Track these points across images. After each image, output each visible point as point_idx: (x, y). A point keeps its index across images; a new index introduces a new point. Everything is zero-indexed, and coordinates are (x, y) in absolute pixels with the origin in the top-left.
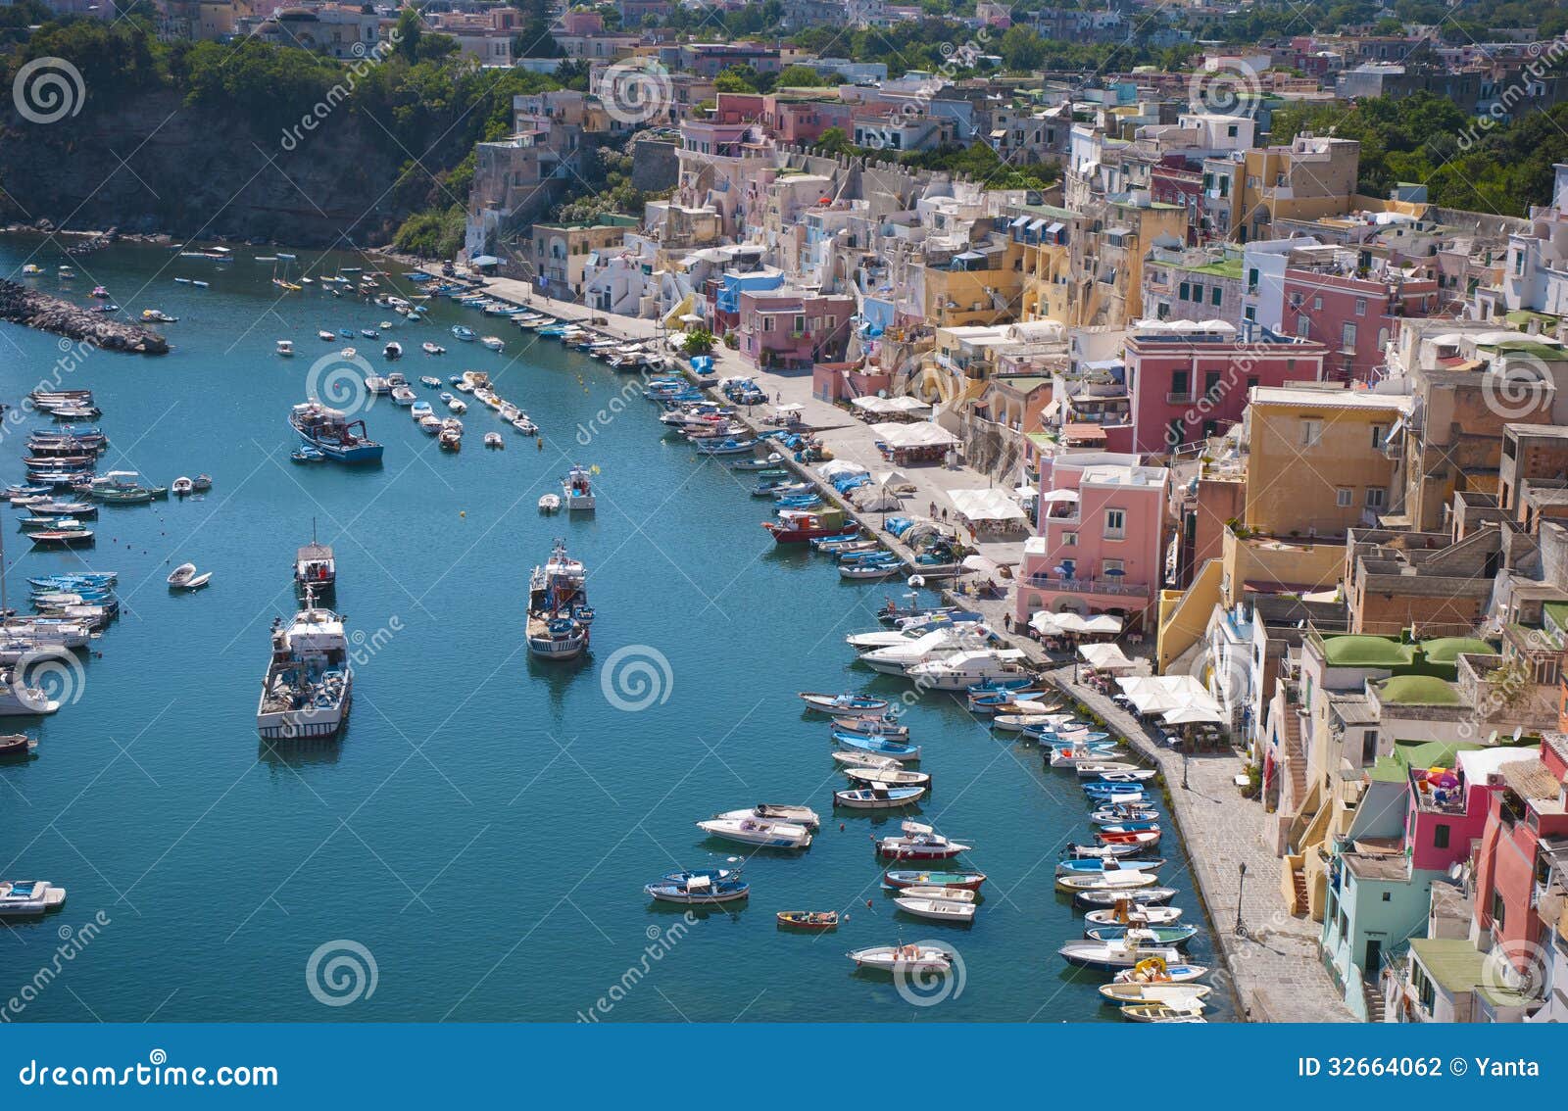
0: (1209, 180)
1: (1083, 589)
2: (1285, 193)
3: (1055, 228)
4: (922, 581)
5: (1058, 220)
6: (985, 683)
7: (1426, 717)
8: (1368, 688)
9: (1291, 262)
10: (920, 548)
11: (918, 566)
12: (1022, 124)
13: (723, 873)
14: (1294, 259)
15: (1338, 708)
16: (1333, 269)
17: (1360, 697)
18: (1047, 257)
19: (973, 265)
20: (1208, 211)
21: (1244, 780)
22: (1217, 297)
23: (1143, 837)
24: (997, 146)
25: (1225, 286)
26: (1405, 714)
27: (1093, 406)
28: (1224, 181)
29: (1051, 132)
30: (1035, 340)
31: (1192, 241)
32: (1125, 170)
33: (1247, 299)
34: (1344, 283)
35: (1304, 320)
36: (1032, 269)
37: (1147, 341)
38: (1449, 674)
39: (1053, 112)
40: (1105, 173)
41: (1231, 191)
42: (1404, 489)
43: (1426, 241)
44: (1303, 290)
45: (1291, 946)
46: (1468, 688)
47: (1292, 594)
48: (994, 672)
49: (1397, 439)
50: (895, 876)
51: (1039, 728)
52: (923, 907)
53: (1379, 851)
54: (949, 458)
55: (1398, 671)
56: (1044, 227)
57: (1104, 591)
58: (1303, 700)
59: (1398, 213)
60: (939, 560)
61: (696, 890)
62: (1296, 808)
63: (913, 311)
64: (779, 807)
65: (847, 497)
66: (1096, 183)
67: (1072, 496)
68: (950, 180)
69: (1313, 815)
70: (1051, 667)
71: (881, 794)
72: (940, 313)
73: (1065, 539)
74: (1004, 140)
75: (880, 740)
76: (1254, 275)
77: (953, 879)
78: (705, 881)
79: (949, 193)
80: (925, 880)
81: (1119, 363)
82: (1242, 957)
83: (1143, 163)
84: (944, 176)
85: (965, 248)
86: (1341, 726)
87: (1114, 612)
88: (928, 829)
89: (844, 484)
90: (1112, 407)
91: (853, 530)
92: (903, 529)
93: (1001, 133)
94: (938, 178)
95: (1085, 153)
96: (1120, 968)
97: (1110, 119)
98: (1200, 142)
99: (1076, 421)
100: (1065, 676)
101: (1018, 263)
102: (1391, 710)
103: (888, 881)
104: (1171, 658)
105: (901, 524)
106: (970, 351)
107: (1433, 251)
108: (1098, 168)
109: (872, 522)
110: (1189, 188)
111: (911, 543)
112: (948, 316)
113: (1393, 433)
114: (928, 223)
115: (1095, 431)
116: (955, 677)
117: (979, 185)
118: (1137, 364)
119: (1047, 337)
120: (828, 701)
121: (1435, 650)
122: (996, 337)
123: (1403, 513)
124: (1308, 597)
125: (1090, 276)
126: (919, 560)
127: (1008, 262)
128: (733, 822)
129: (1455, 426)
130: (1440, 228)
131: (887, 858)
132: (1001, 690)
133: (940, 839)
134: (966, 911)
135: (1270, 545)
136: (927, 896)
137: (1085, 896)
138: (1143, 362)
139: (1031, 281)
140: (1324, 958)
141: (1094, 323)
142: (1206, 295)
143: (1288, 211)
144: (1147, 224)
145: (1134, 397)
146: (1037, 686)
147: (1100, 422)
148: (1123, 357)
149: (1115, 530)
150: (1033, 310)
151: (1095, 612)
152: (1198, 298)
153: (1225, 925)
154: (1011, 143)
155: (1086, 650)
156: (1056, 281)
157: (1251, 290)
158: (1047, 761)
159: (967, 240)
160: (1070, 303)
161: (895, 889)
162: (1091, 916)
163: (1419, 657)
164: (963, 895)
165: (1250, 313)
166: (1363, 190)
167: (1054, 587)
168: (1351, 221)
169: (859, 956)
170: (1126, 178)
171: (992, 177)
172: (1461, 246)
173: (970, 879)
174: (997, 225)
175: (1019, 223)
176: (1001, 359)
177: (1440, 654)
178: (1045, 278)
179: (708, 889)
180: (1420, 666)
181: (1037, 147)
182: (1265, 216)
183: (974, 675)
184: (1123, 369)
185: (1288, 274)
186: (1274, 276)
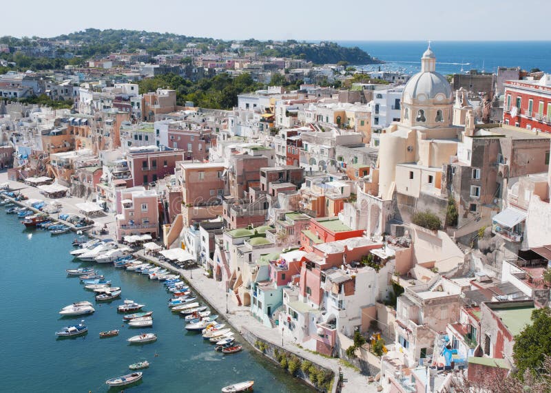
0: (133, 103)
1: (138, 228)
2: (157, 106)
3: (84, 120)
4: (81, 232)
5: (85, 118)
6: (118, 259)
7: (263, 248)
8: (245, 242)
9: (169, 127)
10: (75, 223)
11: (76, 228)
12: (56, 88)
13: (80, 325)
14: (170, 126)
15: (240, 249)
16: (180, 128)
17: (243, 245)
18: (83, 130)
19: (58, 134)
20: (134, 113)
21: (207, 274)
22: (147, 138)
23: (186, 293)
24: (48, 94)
25: (149, 135)
26: (258, 248)
27: (120, 174)
28: (138, 104)
29: (67, 90)
30: (84, 155)
31: (133, 123)
32: (102, 102)
33: (157, 139)
34: (185, 132)
35: (175, 144)
36: (77, 133)
37: (134, 153)
38: (264, 236)
39: (66, 84)
40: (95, 103)
41: (141, 107)
42: (229, 188)
43: (201, 118)
44: (173, 134)
45: (243, 314)
46: (271, 238)
47: (206, 221)
48: (121, 255)
49: (226, 175)
50: (126, 317)
51: (139, 269)
52: (137, 324)
53: (265, 284)
54: (67, 194)
55: (252, 237)
56: (80, 121)
57: (143, 228)
58: (225, 248)
59: (190, 111)
60: (83, 225)
61: (71, 331)
62: (229, 278)
63: (38, 149)
64: (78, 302)
65: (41, 210)
66: (92, 105)
67: (130, 201)
68: (39, 107)
69: (235, 279)
70: (134, 252)
71: (110, 295)
72: (48, 149)
73: (130, 214)
74: (50, 93)
75: (98, 280)
76: (158, 131)
77: (143, 314)
78: (74, 328)
79: (39, 111)
80: (135, 316)
81: (124, 160)
82: (231, 319)
83: (108, 100)
84: (37, 106)
85: (53, 129)
86: (241, 253)
87: (148, 233)
88: (132, 302)
89: (38, 206)
90: (125, 174)
91: (49, 220)
92: (66, 218)
93: (49, 91)
94: (35, 107)
95: (85, 96)
96: (202, 329)
97: (91, 86)
98: (123, 92)
99: (115, 179)
100: (140, 253)
101: (72, 132)
102: (255, 247)
103: (125, 319)
104: (170, 244)
105: (65, 216)
106: (64, 161)
107: (204, 121)
108: (92, 101)
109: (54, 217)
110: (126, 106)
111: (71, 221)
112: (52, 150)
113: (224, 173)
114: (35, 121)
115: (123, 181)
116: (110, 258)
117: (50, 108)
118: (132, 160)
119: (87, 155)
120: (75, 271)
121: (259, 229)
122: (70, 155)
123: (230, 195)
124: (211, 221)
125: (99, 134)
126: (76, 226)
127: (68, 132)
128: (69, 309)
129: (244, 170)
130: (204, 114)
131: (121, 312)
132: (124, 260)
133: (136, 304)
134: (150, 323)
135: (197, 208)
136: (138, 320)
137: (183, 312)
138: (134, 160)
139: (77, 137)
140: (254, 315)
141: (104, 149)
142: (143, 138)
143: (159, 111)
144: (118, 118)
145: (132, 171)
146: (134, 257)
147: (123, 178)
148: (126, 158)
149: (145, 210)
150: (79, 146)
151: (142, 234)
152: (141, 139)
153: (223, 312)
154: (53, 94)
155: (145, 245)
156: (87, 137)
157: (158, 136)
158: (149, 278)
159: (53, 125)
160: (93, 143)
161: (128, 320)
162: (187, 317)
163: (256, 232)
164: (149, 318)
165: (158, 142)
166: (178, 104)
167: (129, 228)
168: (178, 113)
169: (130, 340)
170: (103, 104)
171: (54, 105)
172: (211, 119)
173: (148, 314)
174: (62, 121)
175: (71, 119)
176: (76, 162)
177: (261, 230)
178: (83, 136)
179: (75, 331)
180: (257, 235)
181: (63, 95)
182: (153, 113)
183: (115, 257)
184: (126, 162)
185: (169, 130)
186: (164, 131)
